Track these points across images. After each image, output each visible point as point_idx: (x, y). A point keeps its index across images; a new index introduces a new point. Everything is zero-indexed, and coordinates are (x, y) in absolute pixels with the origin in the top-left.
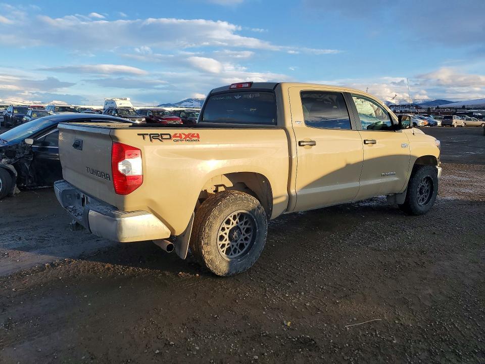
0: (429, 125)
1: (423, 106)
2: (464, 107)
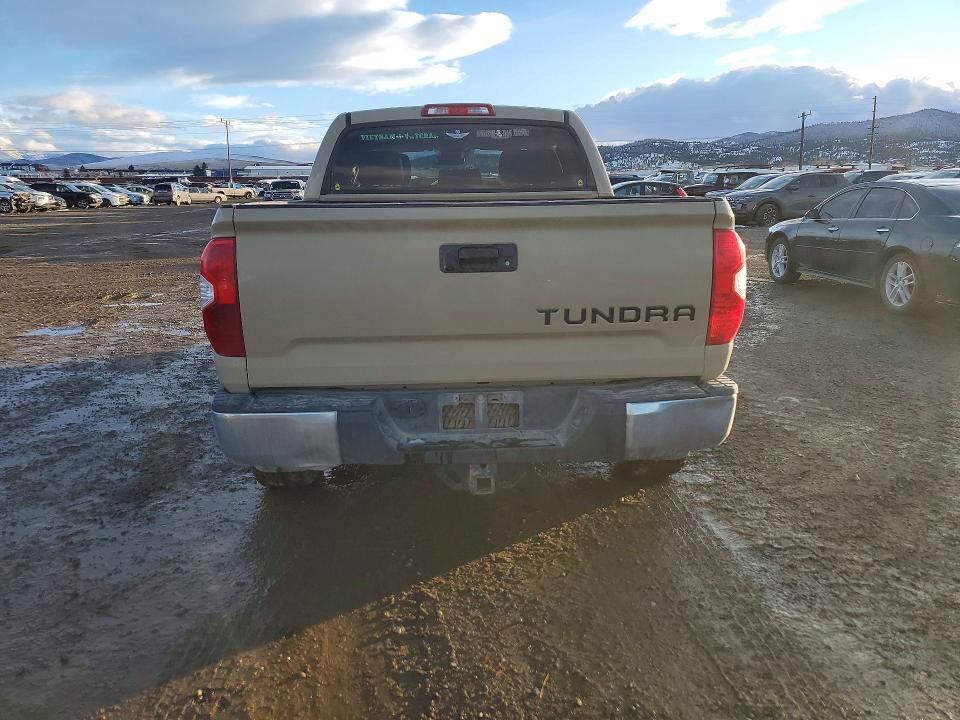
0: (130, 202)
1: (50, 166)
2: (131, 169)
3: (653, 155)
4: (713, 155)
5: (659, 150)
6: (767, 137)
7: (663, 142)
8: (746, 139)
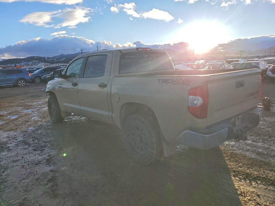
3: (35, 61)
4: (53, 61)
5: (36, 59)
6: (67, 55)
7: (37, 57)
8: (62, 56)
